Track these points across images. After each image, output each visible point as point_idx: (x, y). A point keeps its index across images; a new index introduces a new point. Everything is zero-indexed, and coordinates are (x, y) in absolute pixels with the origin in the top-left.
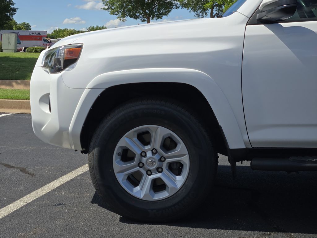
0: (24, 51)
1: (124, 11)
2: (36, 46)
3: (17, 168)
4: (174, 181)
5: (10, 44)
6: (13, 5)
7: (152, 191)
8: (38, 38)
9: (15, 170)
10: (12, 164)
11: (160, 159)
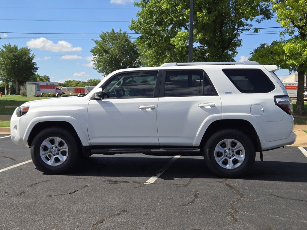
0: (42, 96)
1: (107, 71)
2: (49, 92)
3: (9, 158)
4: (63, 158)
5: (32, 92)
6: (36, 65)
7: (55, 162)
8: (52, 87)
9: (8, 159)
10: (7, 156)
11: (58, 150)
